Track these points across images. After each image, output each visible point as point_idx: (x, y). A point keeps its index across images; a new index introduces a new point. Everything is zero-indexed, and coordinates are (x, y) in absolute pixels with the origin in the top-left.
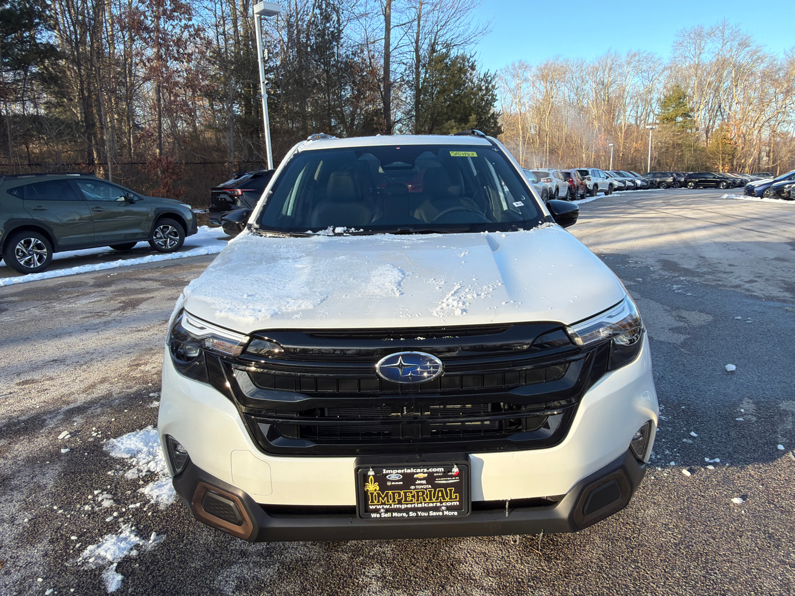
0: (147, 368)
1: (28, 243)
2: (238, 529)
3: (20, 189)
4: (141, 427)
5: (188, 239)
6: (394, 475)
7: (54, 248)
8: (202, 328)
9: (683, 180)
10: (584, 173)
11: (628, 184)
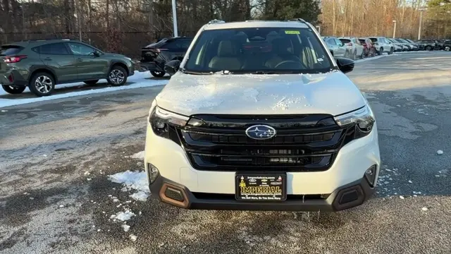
0: (121, 145)
1: (42, 79)
2: (182, 204)
3: (38, 47)
4: (124, 171)
5: (129, 79)
6: (252, 179)
7: (55, 82)
8: (166, 114)
9: (442, 45)
10: (374, 40)
11: (404, 47)
